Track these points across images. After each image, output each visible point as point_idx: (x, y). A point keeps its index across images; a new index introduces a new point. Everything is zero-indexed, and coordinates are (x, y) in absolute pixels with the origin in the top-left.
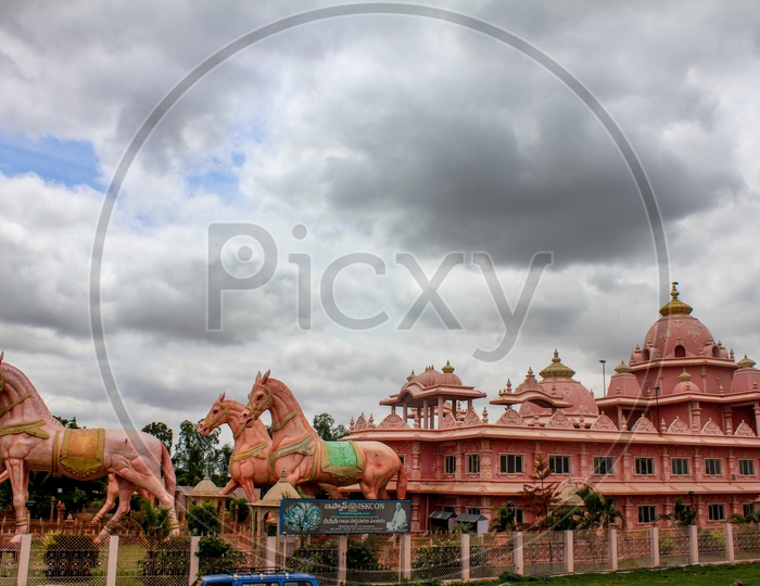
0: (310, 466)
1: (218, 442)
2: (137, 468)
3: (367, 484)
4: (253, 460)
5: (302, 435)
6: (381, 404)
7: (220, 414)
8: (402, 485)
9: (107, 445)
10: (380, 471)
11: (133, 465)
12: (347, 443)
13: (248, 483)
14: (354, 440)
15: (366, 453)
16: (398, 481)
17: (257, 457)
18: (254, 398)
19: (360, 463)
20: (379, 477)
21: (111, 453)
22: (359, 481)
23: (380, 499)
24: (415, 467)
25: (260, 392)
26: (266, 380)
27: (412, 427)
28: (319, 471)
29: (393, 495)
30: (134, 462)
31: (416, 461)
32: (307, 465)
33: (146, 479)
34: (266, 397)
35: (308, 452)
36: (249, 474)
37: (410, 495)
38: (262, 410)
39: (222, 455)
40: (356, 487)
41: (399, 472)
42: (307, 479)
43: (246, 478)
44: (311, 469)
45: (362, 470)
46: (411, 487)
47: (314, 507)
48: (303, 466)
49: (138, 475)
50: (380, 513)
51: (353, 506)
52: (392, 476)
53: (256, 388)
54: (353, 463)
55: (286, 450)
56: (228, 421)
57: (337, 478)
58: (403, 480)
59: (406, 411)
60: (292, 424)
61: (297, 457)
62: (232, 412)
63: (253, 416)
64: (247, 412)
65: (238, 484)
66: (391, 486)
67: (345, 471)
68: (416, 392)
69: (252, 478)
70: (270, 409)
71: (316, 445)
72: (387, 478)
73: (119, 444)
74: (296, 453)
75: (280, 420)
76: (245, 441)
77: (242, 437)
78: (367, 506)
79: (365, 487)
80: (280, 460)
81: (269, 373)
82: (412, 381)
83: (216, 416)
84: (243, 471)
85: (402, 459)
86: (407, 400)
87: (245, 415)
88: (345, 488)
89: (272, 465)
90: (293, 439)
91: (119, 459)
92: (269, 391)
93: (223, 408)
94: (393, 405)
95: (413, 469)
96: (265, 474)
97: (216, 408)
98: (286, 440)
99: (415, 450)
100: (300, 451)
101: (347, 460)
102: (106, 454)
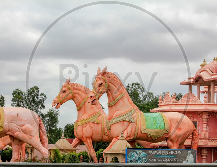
0: (134, 130)
1: (44, 107)
2: (25, 132)
3: (172, 141)
4: (91, 125)
5: (128, 109)
6: (182, 84)
7: (67, 93)
8: (195, 142)
9: (6, 118)
10: (180, 133)
11: (22, 130)
12: (158, 114)
13: (88, 141)
14: (163, 111)
15: (171, 120)
16: (192, 139)
17: (94, 123)
18: (96, 86)
19: (167, 127)
20: (179, 137)
21: (9, 123)
22: (166, 139)
23: (179, 149)
24: (205, 129)
25: (100, 82)
26: (104, 73)
27: (203, 102)
28: (139, 132)
29: (188, 148)
30: (23, 128)
31: (205, 125)
32: (132, 128)
33: (31, 139)
34: (104, 84)
35: (132, 120)
36: (89, 134)
37: (200, 149)
38: (102, 93)
39: (48, 118)
40: (164, 143)
41: (193, 133)
42: (132, 138)
43: (87, 137)
44: (135, 131)
45: (168, 132)
46: (201, 143)
47: (144, 153)
48: (129, 129)
49: (26, 136)
50: (180, 157)
51: (164, 152)
52: (188, 136)
53: (97, 78)
54: (162, 127)
55: (118, 119)
56: (73, 98)
57: (151, 137)
58: (195, 138)
59: (199, 89)
60: (121, 102)
61: (126, 123)
62: (75, 91)
63: (96, 97)
64: (93, 95)
65: (81, 142)
66: (188, 142)
67: (157, 133)
68: (206, 76)
69: (91, 137)
70: (107, 92)
71: (137, 115)
72: (185, 137)
73: (13, 117)
74: (124, 121)
75: (114, 99)
76: (85, 112)
77: (83, 109)
78: (172, 152)
79: (170, 143)
80: (114, 126)
81: (106, 68)
82: (204, 68)
83: (65, 94)
84: (85, 132)
85: (195, 124)
86: (200, 82)
87: (92, 97)
88: (156, 144)
89: (109, 129)
90: (122, 111)
91: (14, 126)
92: (107, 81)
93: (69, 89)
94: (190, 84)
95: (203, 130)
96: (100, 135)
97: (64, 89)
98: (117, 113)
99: (205, 118)
100: (127, 119)
101: (158, 125)
102: (5, 123)
